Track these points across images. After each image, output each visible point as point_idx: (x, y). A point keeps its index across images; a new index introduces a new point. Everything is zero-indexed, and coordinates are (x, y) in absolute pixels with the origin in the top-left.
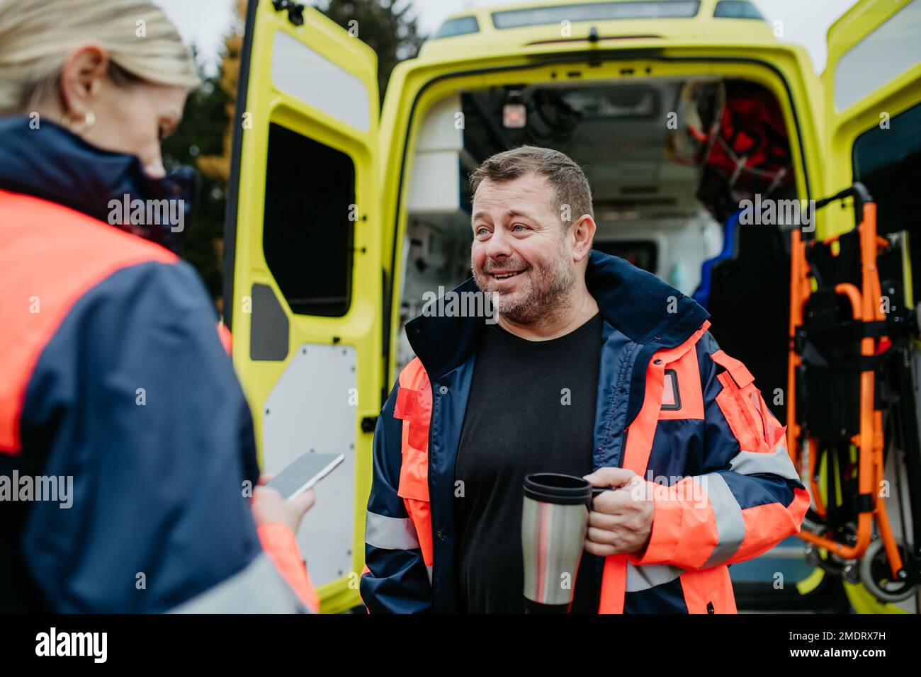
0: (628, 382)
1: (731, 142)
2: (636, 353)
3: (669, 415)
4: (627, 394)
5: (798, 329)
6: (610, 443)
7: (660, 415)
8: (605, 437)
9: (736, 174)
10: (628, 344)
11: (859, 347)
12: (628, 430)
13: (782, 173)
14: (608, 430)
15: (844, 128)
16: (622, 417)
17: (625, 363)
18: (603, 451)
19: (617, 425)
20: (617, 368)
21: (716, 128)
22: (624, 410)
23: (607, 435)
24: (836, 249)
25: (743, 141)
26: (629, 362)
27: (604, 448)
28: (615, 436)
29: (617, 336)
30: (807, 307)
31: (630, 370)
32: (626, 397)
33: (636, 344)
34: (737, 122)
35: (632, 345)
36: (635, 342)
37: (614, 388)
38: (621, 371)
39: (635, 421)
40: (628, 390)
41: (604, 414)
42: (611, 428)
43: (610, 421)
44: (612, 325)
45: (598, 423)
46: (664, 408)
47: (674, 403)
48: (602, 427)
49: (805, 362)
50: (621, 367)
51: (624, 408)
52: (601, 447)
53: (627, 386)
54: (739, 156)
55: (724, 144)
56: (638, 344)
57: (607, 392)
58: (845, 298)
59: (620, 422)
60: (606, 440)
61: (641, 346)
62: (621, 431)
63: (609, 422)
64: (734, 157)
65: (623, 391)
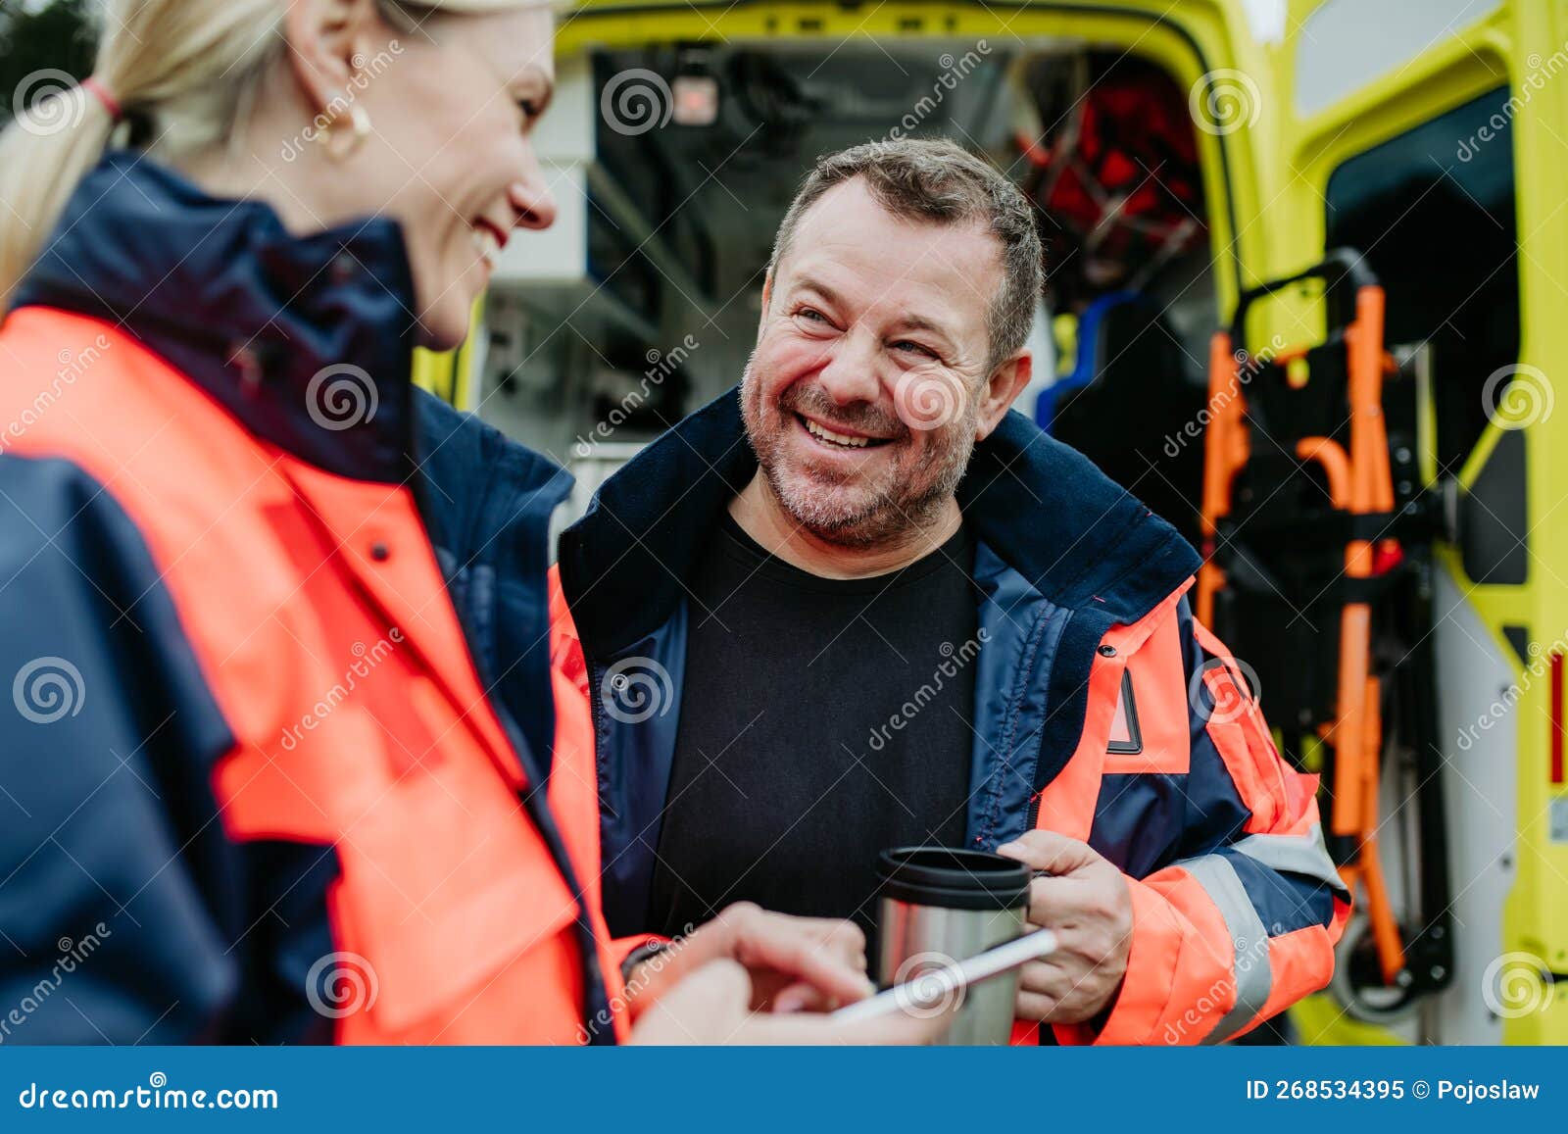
0: (1041, 691)
1: (1096, 167)
2: (1057, 627)
3: (1123, 764)
4: (1038, 716)
5: (1220, 521)
6: (998, 825)
7: (1106, 765)
8: (989, 813)
9: (1102, 228)
10: (1035, 604)
11: (1342, 559)
12: (1039, 799)
13: (1186, 229)
14: (997, 795)
15: (1312, 147)
16: (1027, 767)
17: (1031, 648)
18: (985, 843)
19: (1015, 785)
20: (1014, 656)
21: (1068, 140)
22: (1032, 754)
23: (994, 807)
24: (1299, 374)
25: (1117, 166)
26: (1041, 645)
27: (987, 837)
28: (1011, 810)
29: (1013, 582)
30: (1239, 481)
31: (1047, 663)
32: (1037, 724)
33: (1052, 606)
34: (1106, 130)
35: (1046, 607)
36: (1049, 601)
37: (1006, 699)
38: (1021, 663)
39: (1055, 780)
40: (1042, 709)
41: (989, 758)
42: (1001, 793)
43: (1000, 775)
44: (999, 555)
45: (979, 782)
46: (1114, 749)
47: (1127, 740)
48: (985, 790)
49: (1232, 582)
50: (1023, 654)
51: (1031, 748)
52: (980, 834)
53: (1039, 699)
54: (1111, 192)
55: (1080, 171)
56: (1058, 606)
57: (995, 709)
58: (1317, 469)
59: (1023, 779)
60: (991, 819)
61: (1064, 612)
62: (1025, 800)
63: (996, 777)
64: (1098, 195)
65: (1028, 708)
